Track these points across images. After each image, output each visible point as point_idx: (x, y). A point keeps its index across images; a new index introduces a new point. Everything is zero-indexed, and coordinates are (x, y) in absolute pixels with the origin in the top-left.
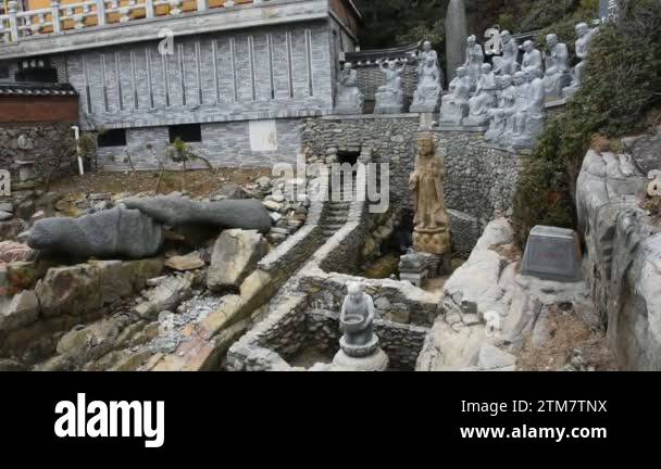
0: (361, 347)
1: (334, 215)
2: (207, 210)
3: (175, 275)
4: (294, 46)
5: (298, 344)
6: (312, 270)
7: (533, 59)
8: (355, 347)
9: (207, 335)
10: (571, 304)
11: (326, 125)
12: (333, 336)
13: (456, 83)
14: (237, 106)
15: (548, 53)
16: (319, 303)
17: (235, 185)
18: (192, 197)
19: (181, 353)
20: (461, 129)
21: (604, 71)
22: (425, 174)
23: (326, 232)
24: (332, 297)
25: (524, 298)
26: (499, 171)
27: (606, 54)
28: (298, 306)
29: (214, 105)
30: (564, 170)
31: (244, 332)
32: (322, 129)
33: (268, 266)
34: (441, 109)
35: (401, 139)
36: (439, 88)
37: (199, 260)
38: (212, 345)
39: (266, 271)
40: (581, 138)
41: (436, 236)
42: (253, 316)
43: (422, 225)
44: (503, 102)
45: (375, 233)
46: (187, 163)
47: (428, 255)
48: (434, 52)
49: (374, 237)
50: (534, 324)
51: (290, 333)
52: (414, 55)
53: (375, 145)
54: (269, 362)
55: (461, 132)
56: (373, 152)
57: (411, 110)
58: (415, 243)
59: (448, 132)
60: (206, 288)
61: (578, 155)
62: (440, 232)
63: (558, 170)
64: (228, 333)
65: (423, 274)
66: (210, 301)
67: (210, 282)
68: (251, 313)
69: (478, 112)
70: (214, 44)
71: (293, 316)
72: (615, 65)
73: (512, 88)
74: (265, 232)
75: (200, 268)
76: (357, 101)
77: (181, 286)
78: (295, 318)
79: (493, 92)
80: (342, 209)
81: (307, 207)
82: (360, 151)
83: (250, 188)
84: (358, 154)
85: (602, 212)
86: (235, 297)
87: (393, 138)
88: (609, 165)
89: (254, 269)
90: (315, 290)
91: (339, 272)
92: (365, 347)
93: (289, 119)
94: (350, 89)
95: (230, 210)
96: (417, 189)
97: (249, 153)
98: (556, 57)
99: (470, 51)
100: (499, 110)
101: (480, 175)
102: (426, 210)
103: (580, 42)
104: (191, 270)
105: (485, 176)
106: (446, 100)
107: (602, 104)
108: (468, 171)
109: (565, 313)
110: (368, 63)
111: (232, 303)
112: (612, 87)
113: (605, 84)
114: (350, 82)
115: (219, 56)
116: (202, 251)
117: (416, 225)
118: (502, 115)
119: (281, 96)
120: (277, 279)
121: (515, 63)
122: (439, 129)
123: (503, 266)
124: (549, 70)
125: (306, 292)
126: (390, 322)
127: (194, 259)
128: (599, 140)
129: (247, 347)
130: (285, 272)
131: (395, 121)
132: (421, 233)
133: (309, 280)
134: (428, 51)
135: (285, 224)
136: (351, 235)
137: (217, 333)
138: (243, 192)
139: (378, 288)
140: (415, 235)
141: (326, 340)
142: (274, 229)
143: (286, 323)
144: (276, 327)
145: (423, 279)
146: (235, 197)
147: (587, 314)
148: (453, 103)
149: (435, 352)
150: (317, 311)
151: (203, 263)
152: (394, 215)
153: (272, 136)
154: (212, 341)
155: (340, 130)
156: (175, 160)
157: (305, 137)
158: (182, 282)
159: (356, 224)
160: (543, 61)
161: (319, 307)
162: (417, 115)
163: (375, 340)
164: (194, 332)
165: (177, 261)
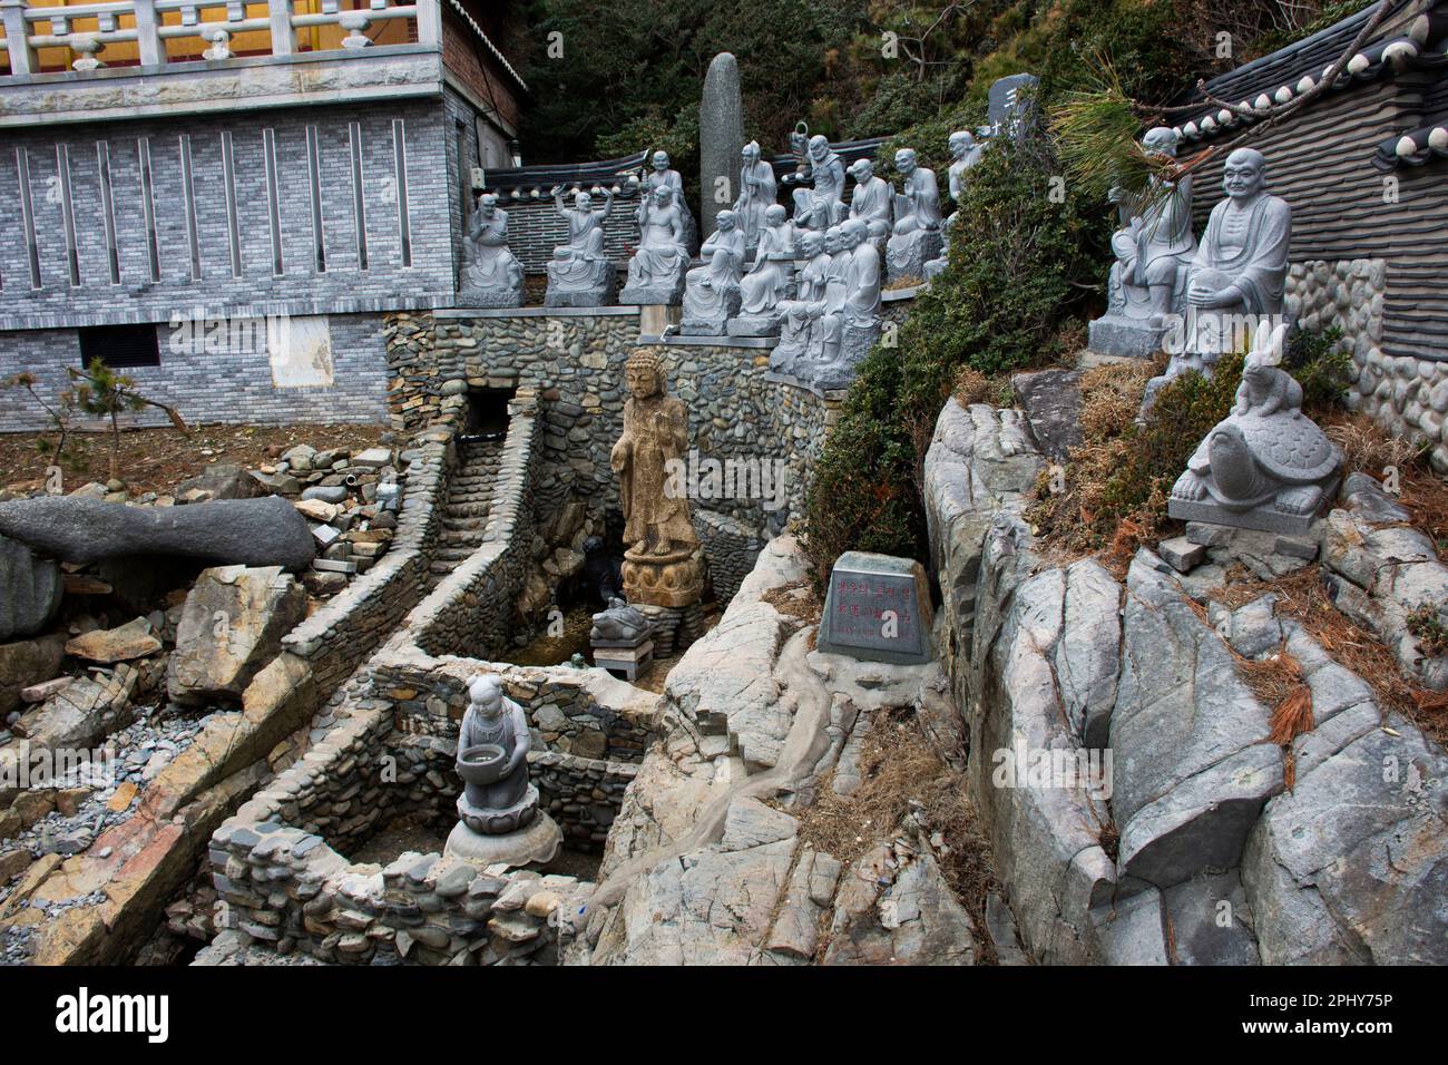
0: (501, 814)
1: (458, 528)
2: (166, 524)
3: (92, 675)
4: (367, 154)
5: (375, 813)
6: (402, 652)
7: (872, 197)
8: (490, 814)
9: (165, 806)
10: (913, 708)
11: (441, 331)
12: (448, 791)
13: (716, 244)
14: (240, 285)
15: (899, 188)
16: (417, 722)
17: (234, 467)
18: (133, 495)
19: (104, 852)
20: (722, 341)
21: (986, 236)
22: (644, 441)
23: (437, 565)
24: (443, 709)
25: (822, 701)
26: (798, 433)
27: (991, 203)
28: (370, 731)
29: (187, 284)
30: (904, 438)
31: (247, 796)
32: (433, 340)
33: (304, 646)
34: (686, 299)
35: (602, 361)
36: (682, 252)
37: (150, 639)
38: (177, 827)
39: (300, 657)
40: (937, 373)
41: (669, 570)
42: (272, 757)
43: (640, 546)
44: (806, 287)
45: (548, 565)
46: (120, 416)
47: (654, 610)
48: (675, 175)
49: (544, 573)
50: (840, 751)
51: (352, 791)
52: (633, 179)
53: (549, 374)
54: (301, 858)
55: (724, 349)
56: (542, 389)
57: (622, 299)
58: (626, 585)
59: (699, 347)
60: (166, 699)
61: (929, 408)
62: (677, 561)
63: (895, 438)
64: (215, 798)
65: (643, 651)
66: (175, 729)
67: (175, 687)
68: (270, 751)
69: (759, 308)
70: (182, 144)
71: (360, 753)
72: (1006, 225)
73: (825, 258)
74: (300, 569)
75: (152, 656)
76: (508, 279)
77: (106, 697)
78: (365, 758)
79: (788, 267)
80: (475, 514)
81: (396, 512)
82: (515, 387)
83: (268, 472)
84: (511, 393)
85: (958, 527)
86: (231, 717)
87: (585, 360)
88: (980, 433)
89: (276, 653)
90: (409, 693)
91: (462, 653)
92: (509, 811)
93: (358, 315)
94: (494, 250)
95: (219, 522)
96: (628, 472)
97: (270, 392)
98: (914, 196)
99: (748, 176)
100: (798, 305)
101: (762, 440)
102: (647, 516)
103: (956, 169)
104: (129, 662)
105: (772, 441)
106: (694, 280)
107: (978, 305)
108: (739, 431)
109: (901, 727)
110: (535, 193)
111: (223, 731)
112: (998, 270)
113: (985, 264)
114: (493, 235)
115: (197, 172)
116: (157, 616)
117: (628, 546)
118: (803, 317)
119: (341, 263)
120: (328, 673)
121: (838, 203)
122: (680, 340)
123: (785, 633)
124: (900, 223)
125: (387, 699)
126: (567, 756)
127: (137, 636)
128: (970, 378)
129: (252, 828)
130: (345, 658)
131: (590, 323)
132: (638, 564)
133: (394, 674)
134: (662, 173)
135: (347, 552)
136: (490, 571)
137: (189, 798)
138: (253, 481)
139: (539, 684)
140: (627, 568)
141: (434, 801)
142: (320, 563)
143: (343, 769)
144: (322, 779)
145: (642, 660)
146: (233, 492)
147: (939, 727)
148: (708, 287)
149: (641, 819)
150: (413, 739)
151: (159, 645)
152: (589, 524)
153: (321, 352)
154: (179, 819)
155: (471, 342)
156: (90, 408)
157: (393, 357)
158: (108, 691)
159: (503, 546)
160: (891, 202)
161: (418, 731)
162: (634, 310)
163: (533, 794)
164: (137, 801)
165: (98, 641)
